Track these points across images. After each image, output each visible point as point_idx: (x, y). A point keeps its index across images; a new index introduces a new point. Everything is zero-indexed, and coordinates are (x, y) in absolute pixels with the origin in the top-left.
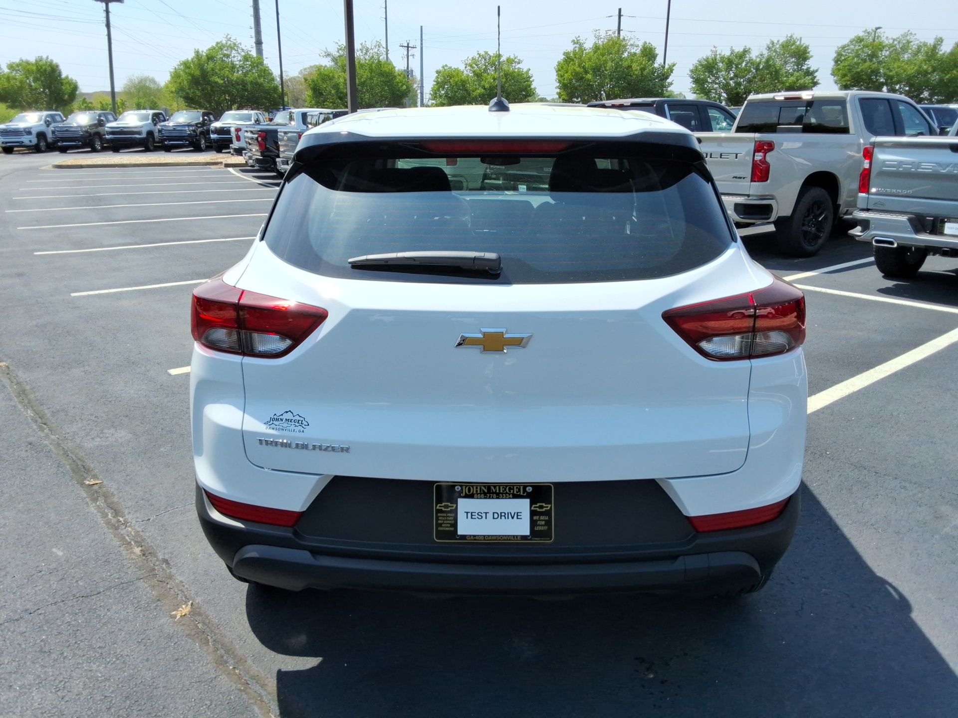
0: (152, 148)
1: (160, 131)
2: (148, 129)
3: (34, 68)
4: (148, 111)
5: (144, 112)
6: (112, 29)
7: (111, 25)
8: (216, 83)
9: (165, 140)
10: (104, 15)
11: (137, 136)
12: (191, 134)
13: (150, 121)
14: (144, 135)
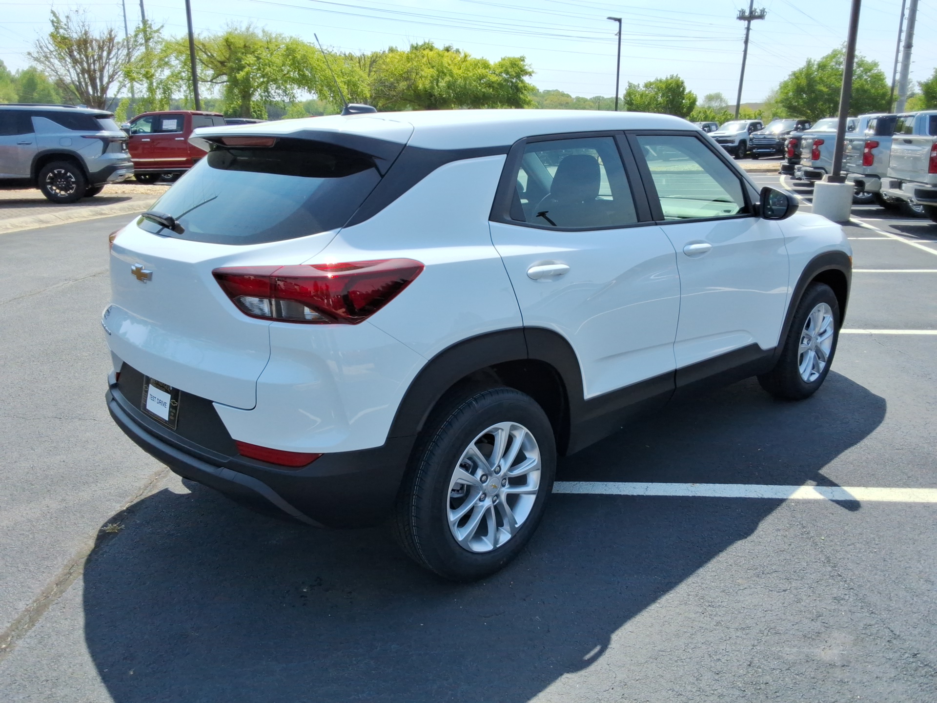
0: (741, 155)
1: (751, 140)
2: (742, 137)
3: (664, 86)
4: (747, 121)
5: (743, 122)
6: (749, 45)
7: (749, 41)
8: (821, 91)
9: (754, 148)
10: (745, 32)
11: (730, 145)
12: (779, 142)
13: (746, 130)
14: (736, 144)
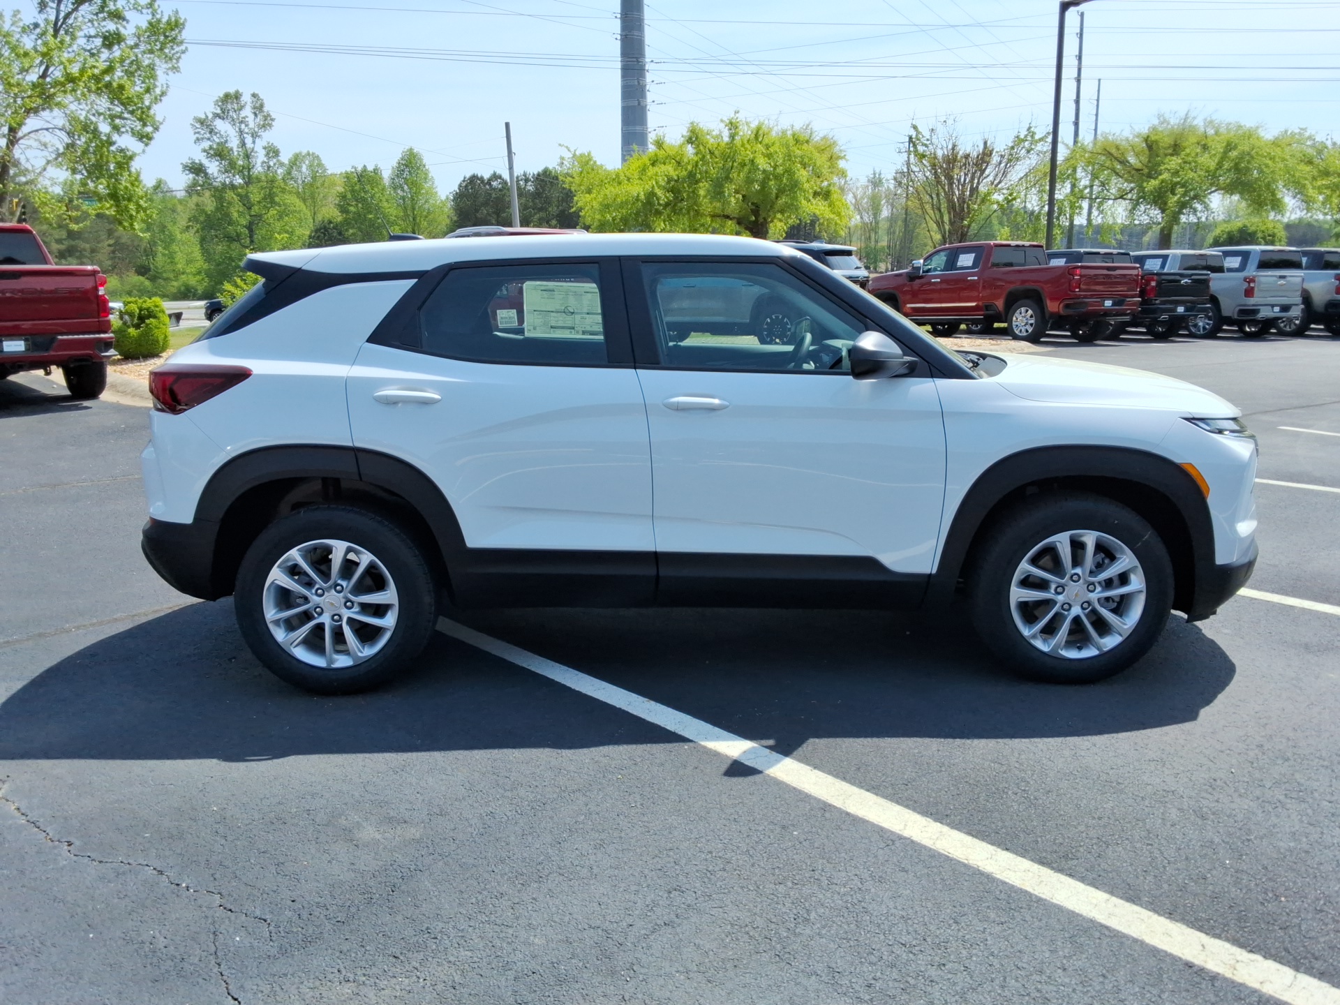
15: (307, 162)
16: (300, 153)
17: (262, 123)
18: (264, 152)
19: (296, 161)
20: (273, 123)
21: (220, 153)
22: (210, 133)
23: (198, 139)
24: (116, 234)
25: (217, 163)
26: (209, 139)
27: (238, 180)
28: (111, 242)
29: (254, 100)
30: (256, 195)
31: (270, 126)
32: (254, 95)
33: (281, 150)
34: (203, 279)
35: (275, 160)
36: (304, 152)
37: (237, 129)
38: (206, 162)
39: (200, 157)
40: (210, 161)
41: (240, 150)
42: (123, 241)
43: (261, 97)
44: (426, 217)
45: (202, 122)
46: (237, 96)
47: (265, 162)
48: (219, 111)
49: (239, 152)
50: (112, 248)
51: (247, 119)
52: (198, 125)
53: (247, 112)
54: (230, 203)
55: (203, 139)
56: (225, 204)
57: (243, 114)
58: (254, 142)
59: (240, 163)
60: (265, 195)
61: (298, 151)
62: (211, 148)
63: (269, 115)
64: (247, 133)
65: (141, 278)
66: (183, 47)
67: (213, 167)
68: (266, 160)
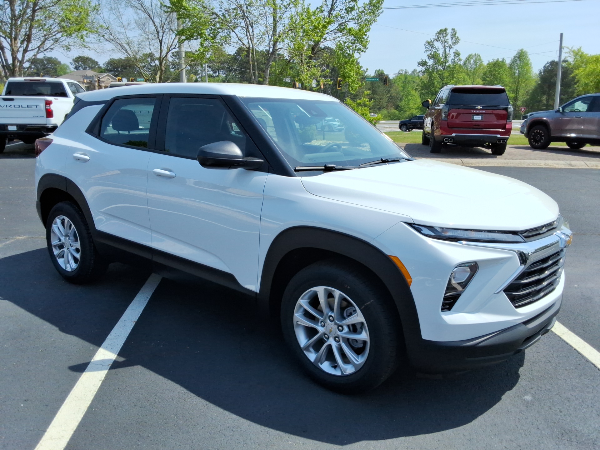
15: (474, 58)
16: (472, 54)
17: (454, 42)
18: (453, 55)
19: (468, 59)
20: (459, 41)
21: (434, 56)
22: (432, 48)
23: (426, 51)
24: (391, 92)
25: (433, 61)
26: (431, 50)
27: (440, 68)
28: (389, 95)
29: (453, 31)
30: (446, 74)
31: (458, 42)
32: (453, 29)
33: (461, 53)
34: (419, 111)
35: (458, 58)
36: (474, 54)
37: (443, 45)
38: (427, 60)
39: (425, 58)
40: (429, 60)
41: (443, 54)
42: (393, 95)
43: (456, 30)
44: (524, 82)
45: (429, 43)
46: (445, 30)
47: (453, 59)
48: (437, 38)
49: (442, 55)
50: (388, 98)
51: (448, 40)
52: (427, 45)
53: (449, 37)
54: (434, 78)
55: (428, 50)
56: (432, 78)
57: (447, 38)
58: (449, 51)
59: (442, 60)
60: (450, 74)
61: (470, 54)
62: (431, 54)
63: (458, 38)
64: (447, 47)
65: (395, 111)
66: (381, 11)
67: (430, 62)
68: (454, 58)
